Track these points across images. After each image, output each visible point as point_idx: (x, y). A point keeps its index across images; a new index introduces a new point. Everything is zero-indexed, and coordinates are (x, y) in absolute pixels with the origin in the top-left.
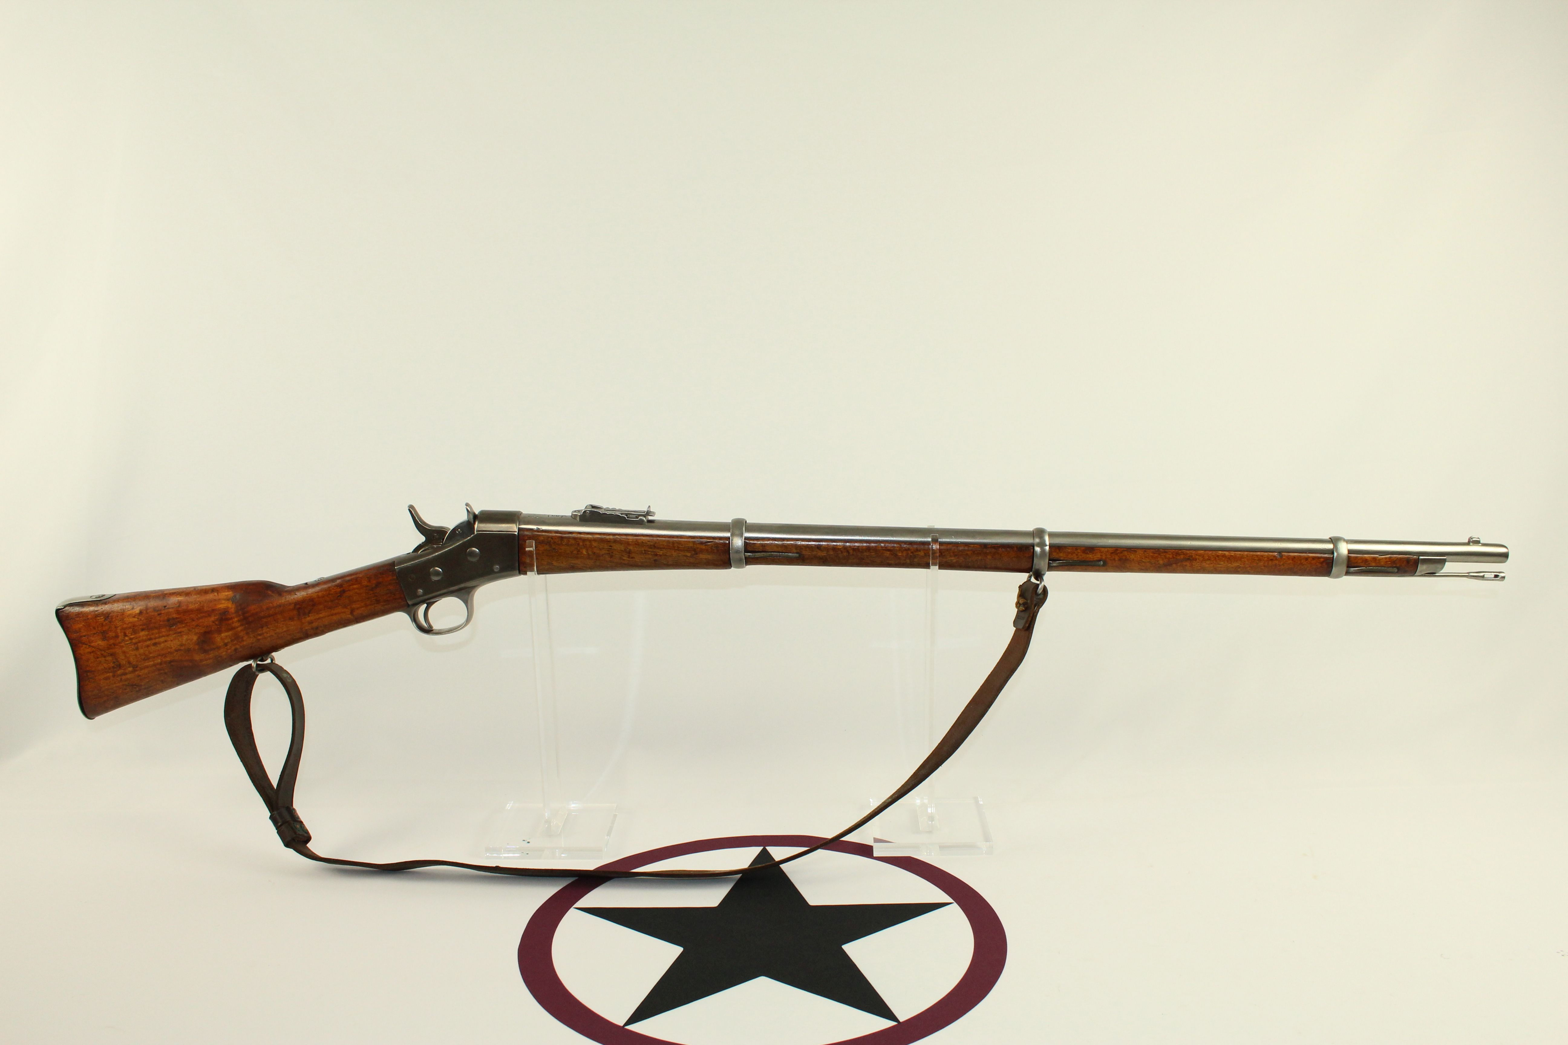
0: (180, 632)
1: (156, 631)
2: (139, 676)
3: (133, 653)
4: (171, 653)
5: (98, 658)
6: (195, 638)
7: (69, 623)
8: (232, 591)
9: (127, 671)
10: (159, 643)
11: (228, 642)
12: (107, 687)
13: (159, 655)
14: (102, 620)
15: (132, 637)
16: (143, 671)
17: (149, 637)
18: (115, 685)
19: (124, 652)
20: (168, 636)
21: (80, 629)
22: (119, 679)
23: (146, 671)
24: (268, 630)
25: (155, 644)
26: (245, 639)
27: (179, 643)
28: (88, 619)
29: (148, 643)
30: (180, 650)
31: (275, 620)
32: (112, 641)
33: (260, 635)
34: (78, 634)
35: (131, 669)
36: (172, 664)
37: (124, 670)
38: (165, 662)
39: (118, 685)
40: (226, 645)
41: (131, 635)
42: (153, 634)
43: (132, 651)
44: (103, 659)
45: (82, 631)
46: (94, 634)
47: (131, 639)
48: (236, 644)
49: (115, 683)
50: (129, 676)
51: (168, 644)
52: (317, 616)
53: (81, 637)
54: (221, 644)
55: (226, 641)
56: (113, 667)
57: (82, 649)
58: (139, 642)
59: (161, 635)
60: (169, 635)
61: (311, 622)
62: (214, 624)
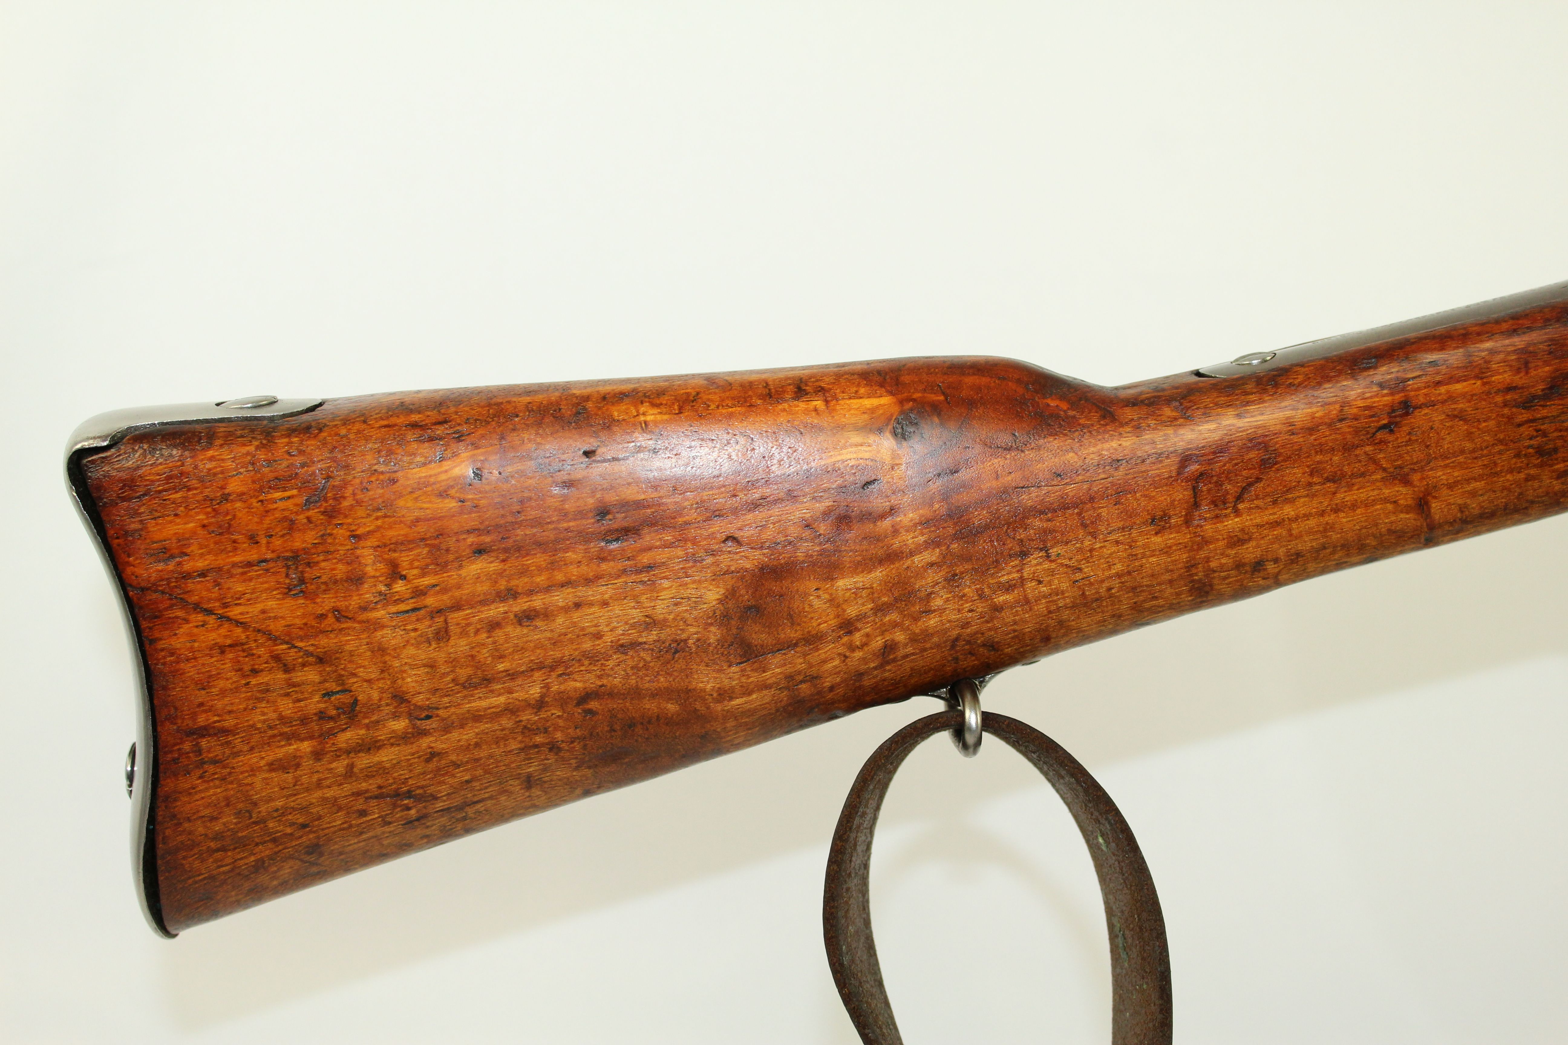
0: (649, 568)
1: (540, 559)
2: (433, 755)
3: (423, 654)
4: (593, 657)
5: (255, 672)
6: (713, 595)
7: (137, 513)
8: (891, 393)
9: (382, 734)
10: (546, 615)
11: (861, 617)
12: (279, 804)
13: (540, 667)
14: (289, 504)
15: (427, 581)
16: (455, 735)
17: (503, 584)
18: (318, 794)
19: (381, 650)
20: (588, 581)
21: (183, 541)
22: (340, 766)
23: (468, 735)
24: (1046, 565)
25: (527, 617)
26: (938, 602)
27: (636, 614)
28: (226, 498)
29: (495, 611)
30: (634, 645)
31: (1084, 526)
32: (327, 602)
33: (1008, 588)
34: (171, 565)
35: (400, 725)
36: (593, 705)
37: (367, 727)
38: (563, 700)
39: (329, 793)
40: (848, 626)
41: (423, 575)
42: (524, 572)
43: (417, 646)
44: (281, 676)
45: (194, 549)
46: (250, 564)
47: (418, 593)
48: (895, 625)
49: (319, 785)
50: (386, 756)
51: (586, 619)
52: (1269, 516)
53: (187, 576)
54: (827, 623)
55: (852, 611)
56: (322, 716)
57: (185, 628)
58: (457, 607)
59: (560, 577)
60: (598, 577)
61: (1237, 540)
62: (807, 533)
